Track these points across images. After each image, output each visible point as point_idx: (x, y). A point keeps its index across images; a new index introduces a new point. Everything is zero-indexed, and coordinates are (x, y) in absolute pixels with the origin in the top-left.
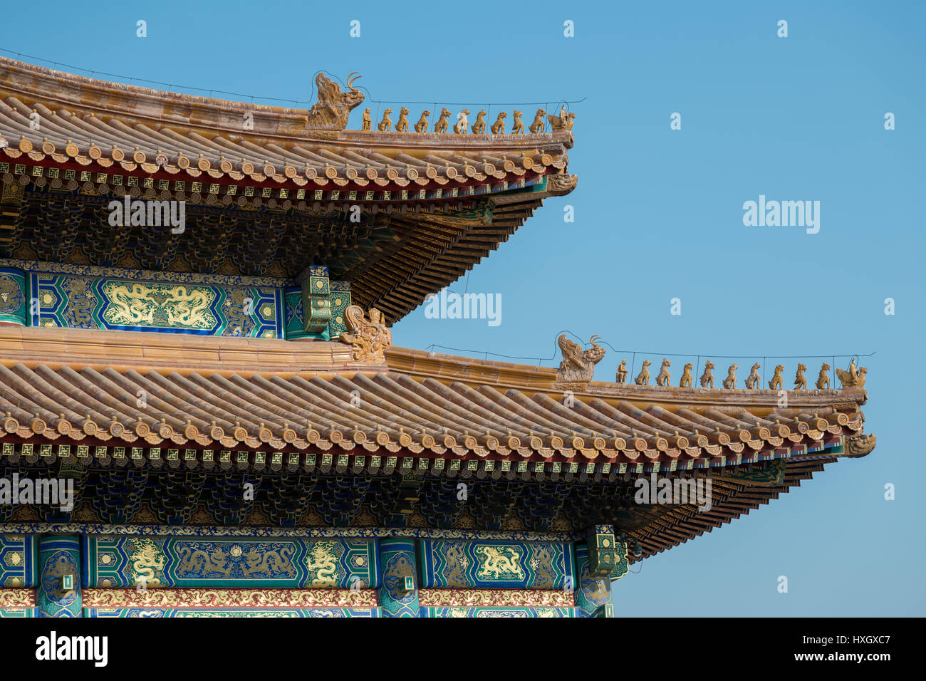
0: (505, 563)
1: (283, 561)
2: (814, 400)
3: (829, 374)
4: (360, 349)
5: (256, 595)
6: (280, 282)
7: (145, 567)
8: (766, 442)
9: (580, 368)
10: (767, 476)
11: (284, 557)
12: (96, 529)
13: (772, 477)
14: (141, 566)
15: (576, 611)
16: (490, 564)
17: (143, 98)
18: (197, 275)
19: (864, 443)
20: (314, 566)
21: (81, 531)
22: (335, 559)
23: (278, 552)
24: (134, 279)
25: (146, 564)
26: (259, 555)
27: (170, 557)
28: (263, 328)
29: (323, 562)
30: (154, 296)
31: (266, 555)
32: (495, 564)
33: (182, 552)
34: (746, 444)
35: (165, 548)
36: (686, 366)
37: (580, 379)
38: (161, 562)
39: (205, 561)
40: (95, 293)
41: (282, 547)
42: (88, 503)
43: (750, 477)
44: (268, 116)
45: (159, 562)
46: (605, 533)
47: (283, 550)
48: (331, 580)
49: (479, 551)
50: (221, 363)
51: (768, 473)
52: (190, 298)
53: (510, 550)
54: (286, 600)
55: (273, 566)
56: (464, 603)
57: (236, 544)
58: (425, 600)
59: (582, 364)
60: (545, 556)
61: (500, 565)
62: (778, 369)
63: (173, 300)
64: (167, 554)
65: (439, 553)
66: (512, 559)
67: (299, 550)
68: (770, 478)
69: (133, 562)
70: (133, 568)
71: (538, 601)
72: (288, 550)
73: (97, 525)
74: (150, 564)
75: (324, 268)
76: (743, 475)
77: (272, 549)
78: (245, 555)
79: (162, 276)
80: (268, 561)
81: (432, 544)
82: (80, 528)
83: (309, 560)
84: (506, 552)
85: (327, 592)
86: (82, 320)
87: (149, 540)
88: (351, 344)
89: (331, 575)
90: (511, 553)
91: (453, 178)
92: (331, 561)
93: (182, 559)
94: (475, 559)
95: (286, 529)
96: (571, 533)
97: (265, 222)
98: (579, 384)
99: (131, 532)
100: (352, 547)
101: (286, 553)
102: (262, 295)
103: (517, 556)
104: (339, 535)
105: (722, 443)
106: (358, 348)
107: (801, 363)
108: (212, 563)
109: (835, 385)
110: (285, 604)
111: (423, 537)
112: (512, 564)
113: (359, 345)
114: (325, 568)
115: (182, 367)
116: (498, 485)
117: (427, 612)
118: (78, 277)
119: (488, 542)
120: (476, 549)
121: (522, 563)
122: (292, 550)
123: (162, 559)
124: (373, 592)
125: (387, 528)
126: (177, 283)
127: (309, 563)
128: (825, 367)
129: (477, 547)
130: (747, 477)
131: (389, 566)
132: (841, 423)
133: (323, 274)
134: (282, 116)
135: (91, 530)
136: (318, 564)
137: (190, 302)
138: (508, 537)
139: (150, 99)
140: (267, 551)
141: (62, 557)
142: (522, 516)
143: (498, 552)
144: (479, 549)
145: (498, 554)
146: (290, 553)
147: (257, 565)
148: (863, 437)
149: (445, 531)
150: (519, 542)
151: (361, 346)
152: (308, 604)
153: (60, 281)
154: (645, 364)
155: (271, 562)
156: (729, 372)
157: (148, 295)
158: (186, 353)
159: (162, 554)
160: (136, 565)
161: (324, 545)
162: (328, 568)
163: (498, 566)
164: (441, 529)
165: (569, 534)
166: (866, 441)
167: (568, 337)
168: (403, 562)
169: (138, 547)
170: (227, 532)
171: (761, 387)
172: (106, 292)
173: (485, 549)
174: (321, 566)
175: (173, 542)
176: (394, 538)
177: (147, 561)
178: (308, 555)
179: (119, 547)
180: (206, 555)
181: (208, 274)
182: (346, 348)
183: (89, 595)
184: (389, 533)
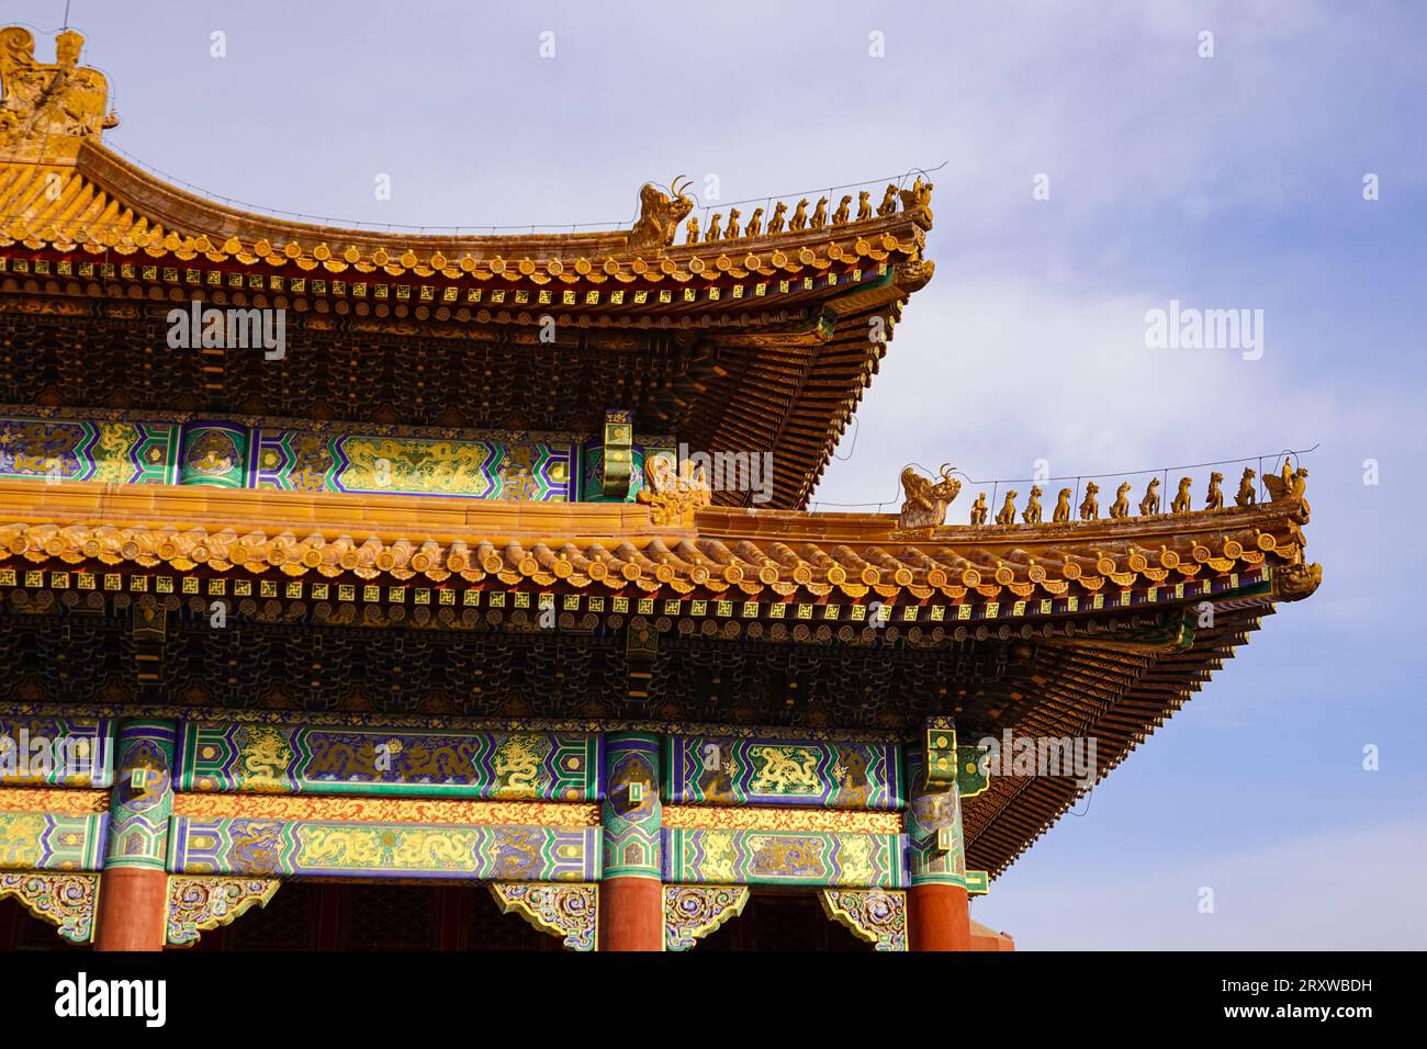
0: (794, 770)
1: (461, 760)
2: (1229, 521)
3: (1256, 483)
4: (661, 509)
5: (422, 807)
6: (581, 438)
7: (261, 764)
8: (1140, 575)
9: (926, 509)
10: (1163, 635)
11: (463, 755)
12: (202, 713)
13: (1171, 636)
14: (257, 764)
15: (901, 841)
16: (771, 772)
17: (464, 246)
18: (470, 430)
19: (1301, 576)
20: (506, 769)
21: (181, 717)
22: (537, 760)
23: (455, 748)
24: (386, 435)
25: (264, 761)
26: (426, 752)
27: (298, 752)
28: (551, 492)
29: (518, 764)
30: (408, 455)
31: (436, 753)
32: (778, 772)
33: (316, 745)
34: (1108, 578)
35: (292, 740)
36: (1062, 493)
37: (925, 523)
38: (285, 758)
39: (347, 758)
40: (333, 452)
41: (461, 742)
42: (199, 682)
43: (1141, 638)
44: (586, 244)
45: (282, 758)
46: (940, 728)
47: (462, 746)
48: (528, 788)
49: (756, 753)
50: (467, 527)
51: (1166, 630)
52: (455, 457)
53: (803, 752)
54: (464, 815)
55: (444, 767)
56: (732, 825)
57: (393, 736)
58: (673, 819)
59: (929, 505)
60: (857, 762)
61: (786, 773)
62: (1185, 482)
63: (433, 460)
64: (295, 748)
65: (694, 755)
66: (806, 766)
67: (486, 746)
68: (1168, 637)
69: (245, 758)
70: (244, 764)
71: (847, 825)
72: (469, 747)
73: (205, 709)
74: (269, 761)
75: (627, 413)
76: (1131, 635)
77: (446, 745)
78: (406, 751)
79: (424, 432)
80: (438, 761)
81: (684, 742)
82: (180, 712)
83: (499, 761)
84: (797, 756)
85: (526, 805)
86: (312, 484)
87: (271, 729)
88: (649, 504)
89: (529, 782)
90: (804, 756)
91: (754, 269)
92: (531, 763)
93: (315, 754)
94: (748, 763)
95: (472, 718)
96: (901, 732)
97: (547, 358)
98: (922, 531)
99: (251, 719)
100: (564, 744)
101: (466, 750)
102: (553, 452)
103: (813, 761)
104: (549, 729)
105: (1068, 577)
106: (659, 508)
107: (1216, 472)
108: (358, 761)
109: (1263, 496)
110: (463, 820)
111: (674, 733)
112: (804, 772)
113: (660, 504)
114: (521, 772)
115: (413, 531)
116: (777, 660)
117: (670, 836)
118: (313, 434)
119: (773, 742)
120: (751, 750)
121: (820, 771)
122: (475, 746)
123: (286, 755)
124: (595, 807)
125: (621, 721)
126: (442, 438)
127: (499, 765)
128: (1248, 474)
129: (752, 748)
130: (1136, 638)
131: (616, 771)
132: (1262, 548)
133: (624, 420)
134: (601, 241)
135: (195, 715)
136: (511, 766)
137: (455, 462)
138: (804, 735)
139: (470, 246)
140: (439, 747)
141: (144, 748)
142: (829, 709)
143: (785, 754)
144: (756, 751)
145: (782, 757)
146: (471, 751)
147: (422, 766)
148: (1299, 567)
149: (708, 726)
150: (820, 743)
151: (662, 505)
152: (496, 821)
153: (288, 438)
154: (1010, 495)
155: (442, 762)
156: (1118, 495)
157: (401, 454)
158: (424, 516)
159: (288, 747)
160: (248, 761)
161: (523, 740)
162: (527, 772)
163: (783, 774)
164: (703, 722)
165: (898, 733)
166: (1304, 573)
167: (916, 471)
168: (635, 765)
169: (255, 737)
170: (386, 721)
171: (1161, 511)
172: (345, 450)
173: (765, 751)
174: (515, 768)
175: (305, 732)
176: (630, 731)
177: (266, 757)
178: (498, 753)
179: (228, 737)
180: (349, 750)
181: (484, 428)
182: (646, 508)
183: (184, 801)
184: (623, 727)
